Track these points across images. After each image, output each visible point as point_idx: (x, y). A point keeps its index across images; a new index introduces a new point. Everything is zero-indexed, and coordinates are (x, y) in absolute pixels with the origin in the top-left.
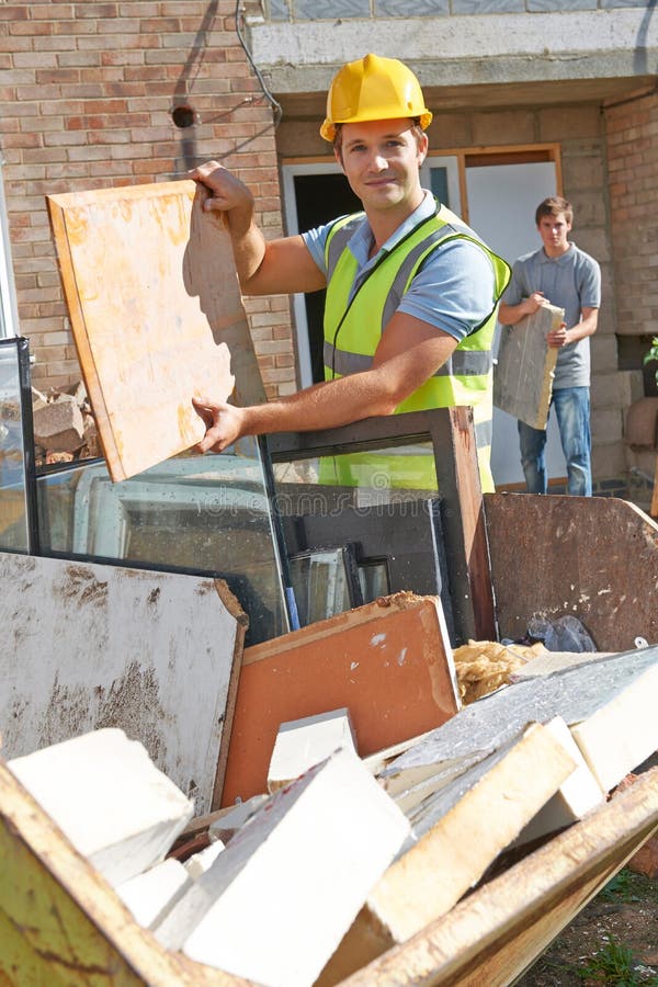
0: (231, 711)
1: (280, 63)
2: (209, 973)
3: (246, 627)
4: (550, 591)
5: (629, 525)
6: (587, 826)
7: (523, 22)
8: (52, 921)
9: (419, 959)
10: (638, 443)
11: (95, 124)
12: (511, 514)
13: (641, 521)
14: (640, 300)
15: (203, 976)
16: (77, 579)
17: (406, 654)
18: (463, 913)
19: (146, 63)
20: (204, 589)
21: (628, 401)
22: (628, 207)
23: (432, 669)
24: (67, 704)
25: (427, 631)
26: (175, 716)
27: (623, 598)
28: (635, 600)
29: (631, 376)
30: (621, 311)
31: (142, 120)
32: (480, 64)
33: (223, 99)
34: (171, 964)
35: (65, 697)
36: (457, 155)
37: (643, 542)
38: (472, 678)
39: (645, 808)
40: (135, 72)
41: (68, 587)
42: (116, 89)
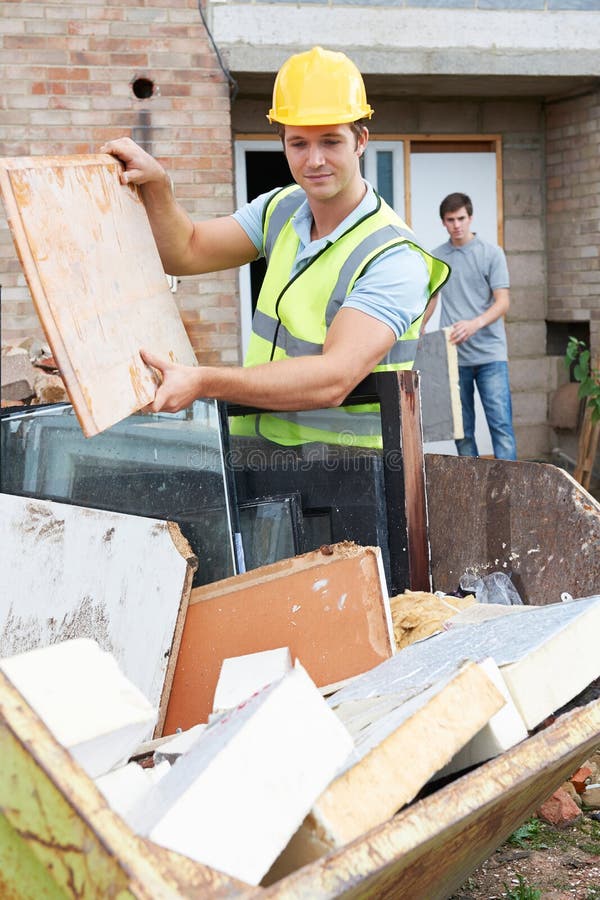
0: (177, 646)
1: (240, 42)
2: (174, 858)
3: (195, 568)
4: (482, 548)
5: (560, 489)
6: (514, 755)
7: (473, 17)
8: (33, 804)
9: (360, 860)
10: (561, 426)
11: (59, 90)
12: (449, 473)
13: (571, 486)
14: (571, 289)
15: (168, 859)
16: (36, 516)
17: (346, 599)
18: (402, 823)
19: (110, 34)
20: (157, 530)
21: (554, 385)
22: (563, 199)
23: (369, 615)
24: (20, 633)
25: (367, 579)
26: (123, 650)
27: (550, 558)
28: (561, 561)
29: (558, 361)
30: (553, 299)
31: (104, 89)
32: (430, 55)
33: (183, 74)
34: (140, 847)
35: (19, 627)
36: (403, 141)
37: (572, 506)
38: (407, 625)
39: (567, 744)
40: (100, 43)
41: (27, 523)
42: (80, 57)
